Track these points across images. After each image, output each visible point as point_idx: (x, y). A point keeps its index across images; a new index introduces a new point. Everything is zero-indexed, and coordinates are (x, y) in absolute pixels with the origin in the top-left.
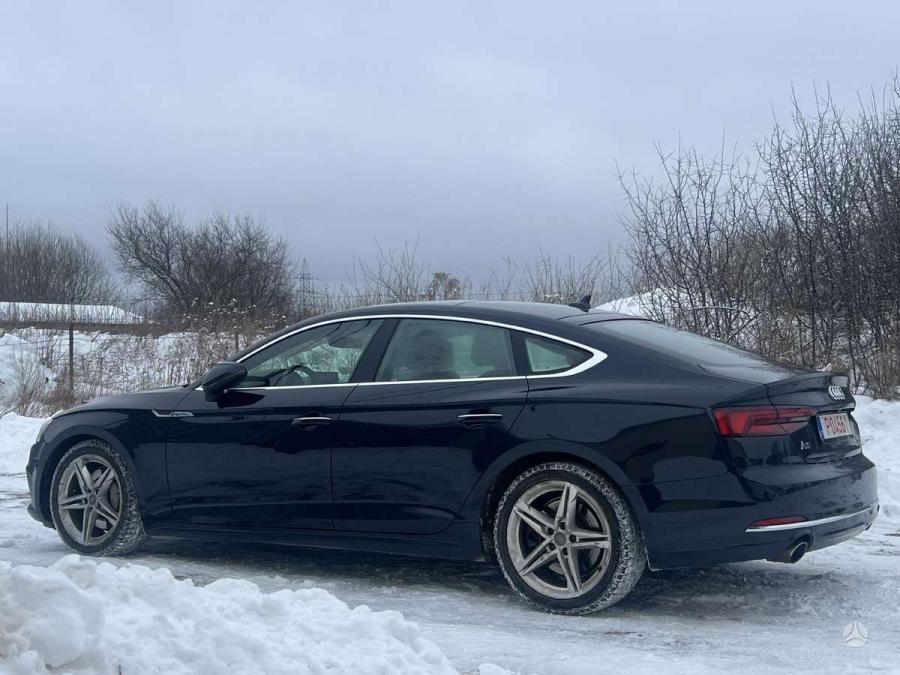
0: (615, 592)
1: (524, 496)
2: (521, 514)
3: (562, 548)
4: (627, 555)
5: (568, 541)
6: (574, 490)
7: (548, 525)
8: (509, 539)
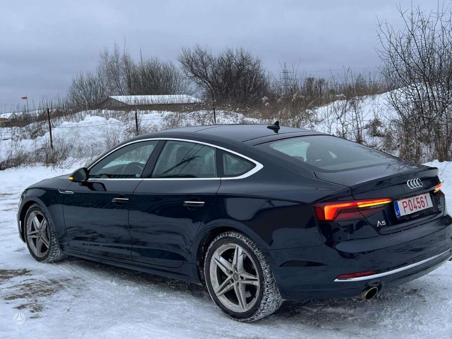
0: (263, 311)
1: (217, 250)
2: (216, 261)
3: (237, 282)
4: (268, 291)
5: (240, 279)
6: (241, 250)
7: (229, 268)
8: (211, 275)
